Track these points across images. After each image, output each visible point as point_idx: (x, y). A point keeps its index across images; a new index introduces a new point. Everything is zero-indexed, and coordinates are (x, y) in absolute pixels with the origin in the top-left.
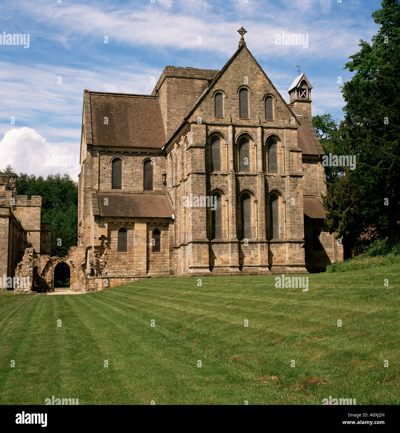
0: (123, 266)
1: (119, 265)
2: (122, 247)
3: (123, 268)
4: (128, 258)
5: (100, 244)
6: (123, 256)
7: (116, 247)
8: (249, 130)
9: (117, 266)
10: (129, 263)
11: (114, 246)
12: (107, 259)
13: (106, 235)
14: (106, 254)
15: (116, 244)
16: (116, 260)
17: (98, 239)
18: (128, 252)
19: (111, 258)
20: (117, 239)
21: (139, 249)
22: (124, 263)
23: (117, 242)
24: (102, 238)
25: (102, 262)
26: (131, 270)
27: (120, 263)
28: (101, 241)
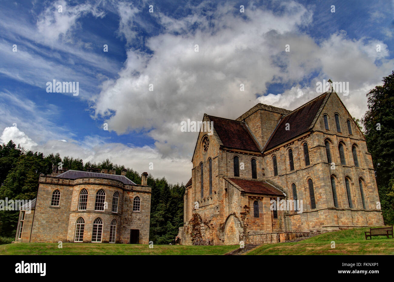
0: (258, 228)
1: (256, 227)
2: (256, 215)
3: (258, 229)
4: (260, 222)
5: (244, 212)
6: (257, 220)
7: (253, 214)
8: (344, 139)
9: (254, 228)
10: (261, 226)
11: (252, 213)
12: (248, 222)
13: (247, 205)
14: (247, 219)
15: (253, 212)
16: (254, 223)
17: (243, 208)
18: (260, 218)
19: (250, 222)
20: (253, 208)
21: (267, 216)
22: (258, 226)
23: (253, 210)
24: (246, 207)
25: (246, 224)
26: (262, 230)
27: (256, 225)
28: (245, 209)
